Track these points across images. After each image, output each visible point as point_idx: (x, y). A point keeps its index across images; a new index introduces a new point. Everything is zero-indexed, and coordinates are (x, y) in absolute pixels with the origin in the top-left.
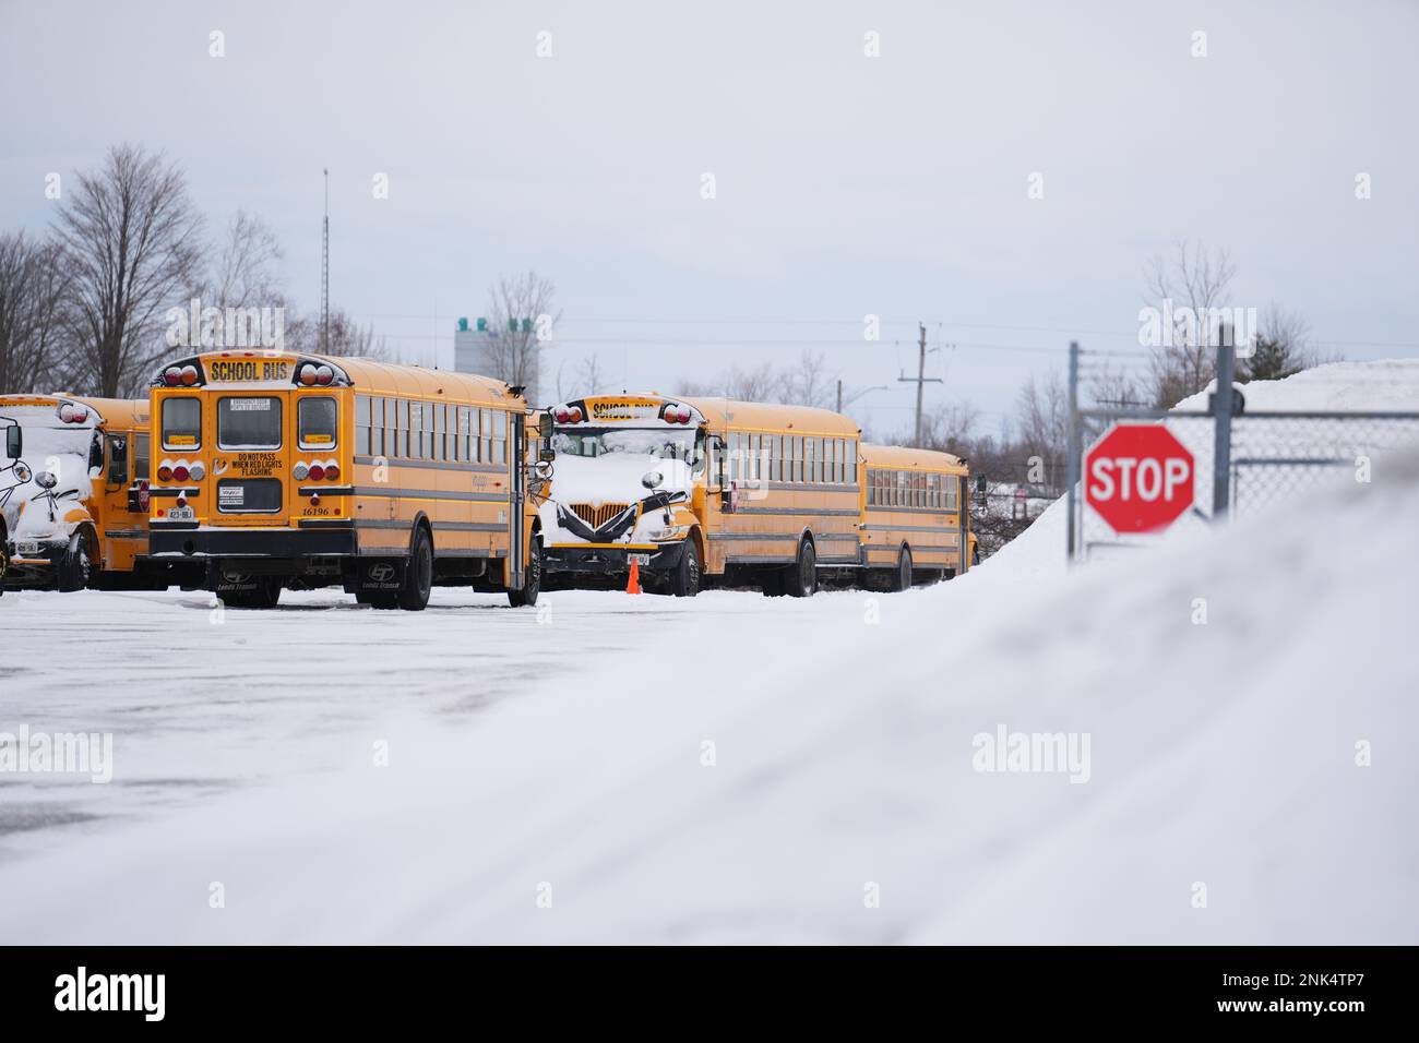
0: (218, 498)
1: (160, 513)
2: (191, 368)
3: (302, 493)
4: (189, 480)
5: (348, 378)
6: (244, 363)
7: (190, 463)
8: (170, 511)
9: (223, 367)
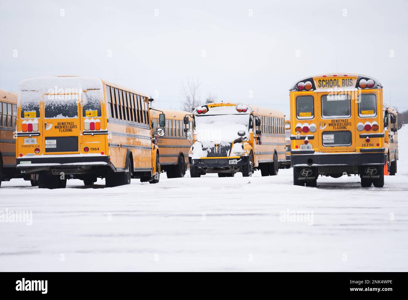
0: (322, 140)
1: (297, 147)
2: (309, 83)
3: (361, 137)
4: (309, 132)
5: (381, 85)
6: (333, 80)
7: (310, 124)
8: (301, 146)
9: (323, 81)
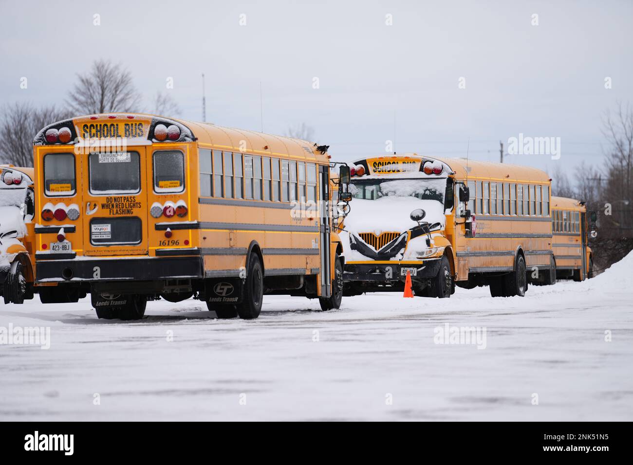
0: (91, 233)
1: (45, 247)
2: (66, 129)
3: (158, 228)
4: (66, 220)
5: (192, 135)
6: (109, 124)
7: (67, 205)
8: (52, 245)
9: (92, 128)
